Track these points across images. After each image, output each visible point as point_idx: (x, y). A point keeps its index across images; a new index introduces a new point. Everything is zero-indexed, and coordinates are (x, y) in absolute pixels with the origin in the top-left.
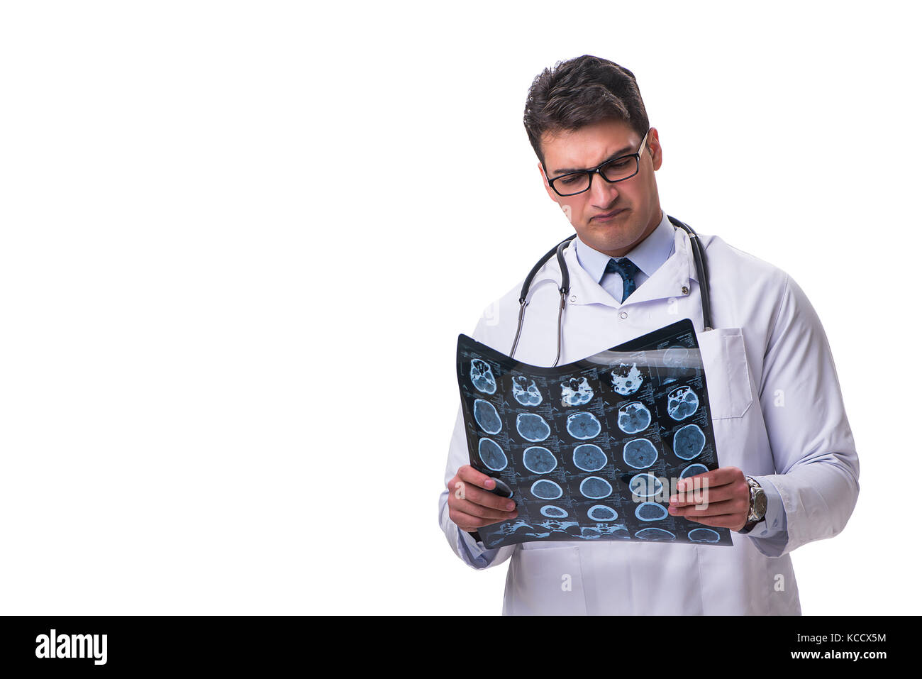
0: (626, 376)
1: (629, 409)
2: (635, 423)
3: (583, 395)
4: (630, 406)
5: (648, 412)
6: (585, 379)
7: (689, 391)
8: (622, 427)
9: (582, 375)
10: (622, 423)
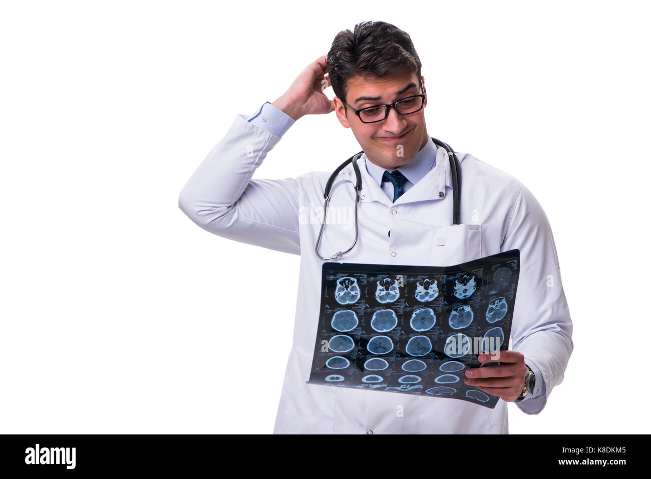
0: (465, 285)
1: (460, 310)
2: (461, 321)
3: (430, 294)
4: (461, 308)
5: (472, 314)
6: (436, 282)
7: (504, 301)
8: (450, 323)
9: (435, 278)
10: (452, 320)
